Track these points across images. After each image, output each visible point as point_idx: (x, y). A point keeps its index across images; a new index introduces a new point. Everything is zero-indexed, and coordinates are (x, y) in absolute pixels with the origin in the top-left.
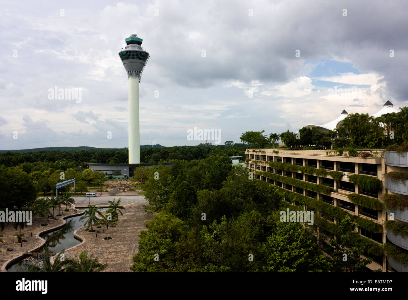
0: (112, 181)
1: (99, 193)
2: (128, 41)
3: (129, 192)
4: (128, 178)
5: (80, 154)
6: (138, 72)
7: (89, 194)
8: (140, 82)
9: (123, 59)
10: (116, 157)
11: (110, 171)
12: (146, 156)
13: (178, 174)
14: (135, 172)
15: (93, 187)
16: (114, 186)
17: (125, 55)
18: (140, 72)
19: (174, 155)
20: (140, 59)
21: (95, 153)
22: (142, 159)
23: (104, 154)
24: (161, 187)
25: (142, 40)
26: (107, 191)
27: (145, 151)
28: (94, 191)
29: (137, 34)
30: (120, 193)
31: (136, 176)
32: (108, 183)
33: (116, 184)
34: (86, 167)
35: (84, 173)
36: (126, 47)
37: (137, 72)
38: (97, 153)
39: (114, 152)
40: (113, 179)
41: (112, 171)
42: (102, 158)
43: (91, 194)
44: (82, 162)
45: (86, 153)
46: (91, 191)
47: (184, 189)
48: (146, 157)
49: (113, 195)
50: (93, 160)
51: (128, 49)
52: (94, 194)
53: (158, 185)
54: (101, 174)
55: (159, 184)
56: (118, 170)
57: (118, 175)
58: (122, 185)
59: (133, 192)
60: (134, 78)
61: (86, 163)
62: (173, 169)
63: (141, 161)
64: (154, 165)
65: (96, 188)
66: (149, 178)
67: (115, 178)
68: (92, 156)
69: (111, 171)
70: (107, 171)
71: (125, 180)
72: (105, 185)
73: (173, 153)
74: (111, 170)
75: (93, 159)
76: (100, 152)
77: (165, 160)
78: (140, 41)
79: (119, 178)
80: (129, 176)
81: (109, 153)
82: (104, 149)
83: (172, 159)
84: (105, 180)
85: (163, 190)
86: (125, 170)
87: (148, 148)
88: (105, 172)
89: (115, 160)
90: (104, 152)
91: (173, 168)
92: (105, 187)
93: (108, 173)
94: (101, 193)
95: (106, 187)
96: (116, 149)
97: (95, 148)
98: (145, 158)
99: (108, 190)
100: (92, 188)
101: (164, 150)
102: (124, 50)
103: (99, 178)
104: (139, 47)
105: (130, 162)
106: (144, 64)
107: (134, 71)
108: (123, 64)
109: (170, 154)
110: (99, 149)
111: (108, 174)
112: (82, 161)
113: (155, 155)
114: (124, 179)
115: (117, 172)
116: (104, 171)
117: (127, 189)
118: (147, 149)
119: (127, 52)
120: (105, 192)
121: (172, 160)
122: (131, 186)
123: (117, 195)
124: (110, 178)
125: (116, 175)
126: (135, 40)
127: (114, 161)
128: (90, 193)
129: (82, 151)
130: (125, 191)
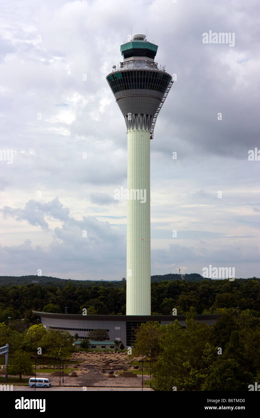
0: (88, 352)
1: (58, 378)
2: (126, 49)
3: (123, 378)
4: (122, 347)
5: (25, 292)
6: (147, 116)
7: (36, 381)
8: (151, 138)
9: (115, 90)
10: (102, 299)
11: (85, 330)
12: (166, 298)
13: (228, 342)
14: (137, 335)
15: (46, 364)
16: (91, 364)
17: (120, 81)
18: (152, 116)
19: (228, 297)
20: (152, 88)
21: (56, 291)
22: (155, 305)
23: (75, 292)
24: (189, 370)
25: (156, 47)
26: (75, 375)
27: (164, 289)
28: (47, 374)
29: (146, 35)
30: (104, 380)
31: (139, 343)
32: (78, 358)
33: (96, 359)
34: (36, 320)
35: (28, 333)
36: (122, 64)
37: (145, 115)
38: (62, 290)
39: (97, 289)
40: (91, 349)
41: (90, 330)
42: (71, 301)
43: (40, 381)
44: (28, 310)
45: (37, 291)
46: (41, 374)
47: (227, 377)
48: (166, 301)
49: (88, 385)
50: (51, 305)
51: (126, 68)
52: (46, 381)
53: (182, 367)
54: (65, 338)
55: (184, 364)
56: (102, 328)
57: (101, 340)
58: (108, 363)
59: (132, 379)
60: (139, 129)
61: (34, 312)
62: (216, 329)
63: (153, 310)
64: (176, 320)
65: (52, 367)
66: (165, 349)
67: (95, 347)
68: (50, 296)
69: (87, 330)
70: (78, 330)
71: (116, 350)
72: (72, 362)
73: (226, 294)
74: (86, 328)
75: (51, 303)
76: (68, 289)
77: (208, 309)
78: (153, 49)
79: (102, 347)
80: (125, 343)
81: (87, 290)
82: (78, 281)
83: (221, 308)
84: (73, 351)
85: (193, 376)
86: (117, 328)
87: (170, 281)
88: (73, 333)
89: (97, 306)
90: (74, 289)
91: (215, 327)
92: (71, 367)
93: (79, 336)
94: (62, 380)
95: (74, 365)
96: (104, 283)
97: (59, 279)
98: (163, 304)
99: (78, 372)
100: (44, 368)
101: (206, 285)
102: (119, 69)
103: (59, 346)
104: (149, 63)
105: (130, 311)
106: (161, 100)
107: (139, 115)
108: (115, 100)
109: (218, 295)
110: (66, 281)
111: (81, 338)
112: (29, 308)
113: (186, 297)
114: (113, 349)
115: (100, 334)
116: (70, 329)
117: (119, 371)
118: (168, 284)
119: (124, 74)
120: (71, 376)
121: (223, 309)
122: (129, 365)
123: (96, 384)
124: (85, 347)
125: (97, 339)
126: (142, 47)
127: (96, 309)
128: (37, 379)
129: (29, 286)
130: (114, 377)
